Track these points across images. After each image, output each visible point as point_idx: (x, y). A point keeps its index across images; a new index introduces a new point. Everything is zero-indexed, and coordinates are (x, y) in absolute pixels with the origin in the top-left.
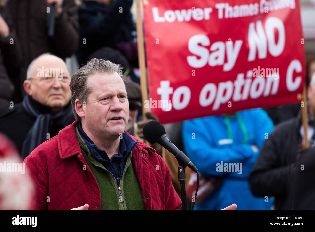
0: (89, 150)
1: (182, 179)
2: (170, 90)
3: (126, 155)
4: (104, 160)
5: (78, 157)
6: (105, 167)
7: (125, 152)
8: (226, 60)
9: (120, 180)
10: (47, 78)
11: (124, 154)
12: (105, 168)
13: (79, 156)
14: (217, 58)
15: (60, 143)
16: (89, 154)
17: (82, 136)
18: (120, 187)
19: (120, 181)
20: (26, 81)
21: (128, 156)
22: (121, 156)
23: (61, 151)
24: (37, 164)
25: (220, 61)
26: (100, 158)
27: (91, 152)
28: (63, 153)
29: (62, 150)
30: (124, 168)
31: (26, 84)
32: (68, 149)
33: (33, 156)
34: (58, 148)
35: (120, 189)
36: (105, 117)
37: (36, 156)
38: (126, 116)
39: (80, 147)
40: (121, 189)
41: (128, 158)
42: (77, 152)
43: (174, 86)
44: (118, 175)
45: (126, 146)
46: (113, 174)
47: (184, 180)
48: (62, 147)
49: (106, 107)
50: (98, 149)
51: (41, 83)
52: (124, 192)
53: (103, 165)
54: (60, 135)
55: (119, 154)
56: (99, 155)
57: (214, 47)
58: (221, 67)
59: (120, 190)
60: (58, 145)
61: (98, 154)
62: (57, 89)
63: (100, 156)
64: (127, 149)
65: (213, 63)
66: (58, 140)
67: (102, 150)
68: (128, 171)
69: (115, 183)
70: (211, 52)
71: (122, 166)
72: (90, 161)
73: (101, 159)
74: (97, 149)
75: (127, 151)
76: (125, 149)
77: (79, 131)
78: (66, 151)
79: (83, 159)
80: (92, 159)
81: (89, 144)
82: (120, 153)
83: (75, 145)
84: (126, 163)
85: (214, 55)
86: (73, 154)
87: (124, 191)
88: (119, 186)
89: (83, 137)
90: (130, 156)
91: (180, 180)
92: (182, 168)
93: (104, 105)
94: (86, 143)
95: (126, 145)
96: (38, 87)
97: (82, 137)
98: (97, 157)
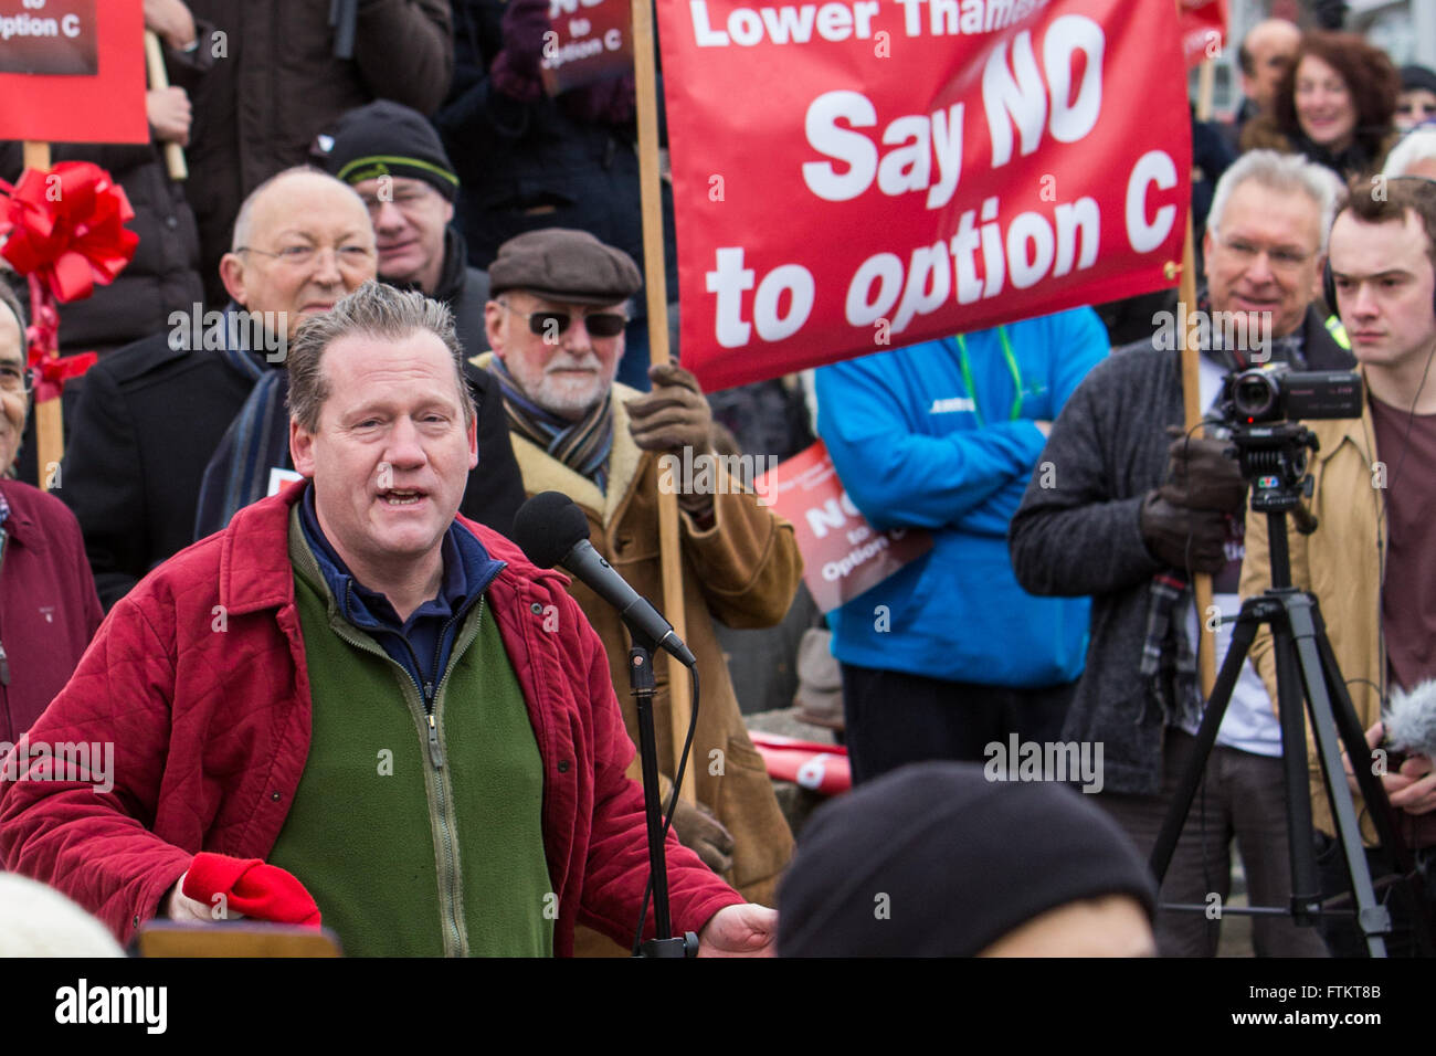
0: (329, 593)
1: (643, 688)
2: (747, 278)
3: (463, 608)
4: (383, 627)
5: (280, 619)
6: (384, 648)
7: (462, 599)
8: (935, 177)
9: (434, 691)
10: (298, 250)
11: (456, 603)
12: (384, 654)
13: (281, 615)
14: (907, 170)
15: (230, 561)
16: (332, 606)
17: (310, 538)
18: (432, 717)
19: (433, 696)
20: (228, 257)
21: (469, 611)
22: (446, 610)
23: (228, 586)
24: (147, 628)
25: (918, 180)
26: (365, 619)
27: (336, 598)
28: (233, 594)
29: (232, 582)
30: (451, 650)
31: (228, 263)
32: (254, 582)
33: (136, 599)
34: (218, 571)
35: (433, 724)
36: (365, 486)
37: (146, 600)
38: (444, 485)
39: (292, 582)
40: (436, 724)
41: (469, 618)
42: (278, 599)
43: (759, 264)
44: (429, 676)
45: (463, 574)
46: (410, 671)
47: (648, 693)
48: (233, 573)
49: (371, 451)
50: (362, 587)
51: (273, 266)
52: (446, 733)
53: (379, 642)
54: (235, 529)
55: (437, 603)
56: (365, 609)
57: (896, 131)
58: (922, 195)
59: (433, 728)
60: (222, 562)
61: (362, 604)
62: (326, 287)
63: (367, 614)
64: (469, 587)
65: (893, 185)
66: (225, 546)
67: (375, 591)
68: (465, 662)
69: (417, 704)
70: (883, 150)
71: (446, 644)
72: (332, 630)
73: (368, 623)
74: (358, 589)
75: (468, 592)
76: (462, 590)
77: (301, 520)
78: (245, 590)
79: (292, 626)
80: (340, 621)
81: (329, 569)
82: (443, 600)
83: (281, 574)
84: (461, 636)
85: (896, 160)
86: (264, 603)
87: (446, 729)
88: (429, 712)
89: (311, 541)
90: (476, 611)
91: (638, 694)
92: (644, 653)
93: (364, 446)
94: (322, 566)
95: (465, 569)
96: (263, 275)
97: (308, 541)
98: (354, 616)
